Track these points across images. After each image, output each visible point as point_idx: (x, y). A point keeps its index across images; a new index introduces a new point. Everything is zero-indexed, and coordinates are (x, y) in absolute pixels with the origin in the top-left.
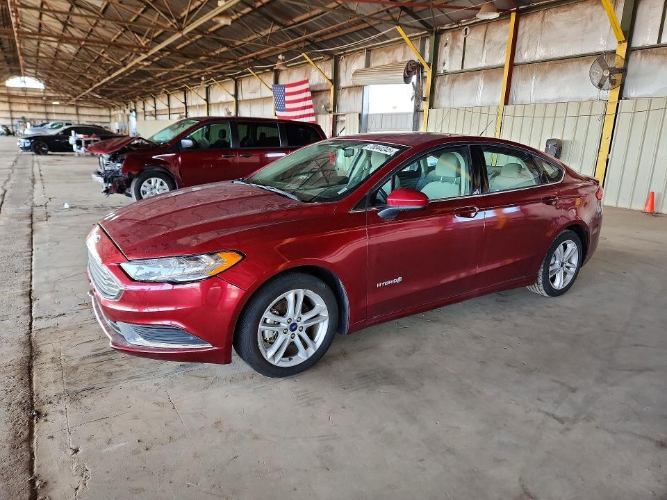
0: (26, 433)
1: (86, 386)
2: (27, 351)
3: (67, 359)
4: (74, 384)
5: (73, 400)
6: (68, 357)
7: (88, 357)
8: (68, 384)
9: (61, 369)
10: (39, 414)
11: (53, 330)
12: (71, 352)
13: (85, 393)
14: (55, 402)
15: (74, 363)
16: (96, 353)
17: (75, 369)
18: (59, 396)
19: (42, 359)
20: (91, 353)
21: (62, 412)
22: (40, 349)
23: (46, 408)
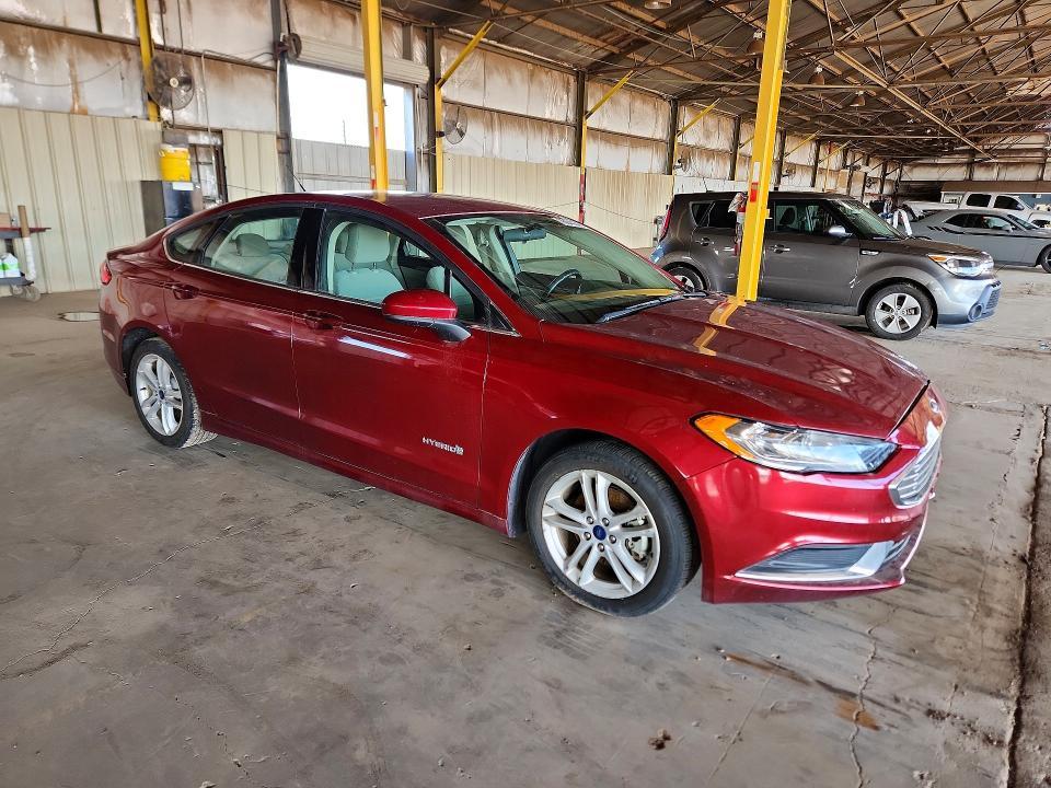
0: (1038, 550)
1: (957, 558)
2: (1031, 654)
3: (968, 602)
4: (972, 567)
5: (980, 553)
6: (965, 605)
7: (935, 589)
8: (978, 570)
9: (981, 592)
10: (1023, 559)
11: (969, 675)
12: (955, 611)
13: (963, 552)
14: (1001, 560)
15: (959, 591)
16: (919, 588)
17: (962, 583)
18: (994, 563)
19: (1003, 624)
20: (929, 592)
21: (996, 549)
22: (1004, 646)
23: (1013, 561)
